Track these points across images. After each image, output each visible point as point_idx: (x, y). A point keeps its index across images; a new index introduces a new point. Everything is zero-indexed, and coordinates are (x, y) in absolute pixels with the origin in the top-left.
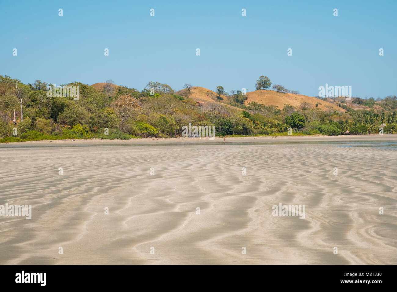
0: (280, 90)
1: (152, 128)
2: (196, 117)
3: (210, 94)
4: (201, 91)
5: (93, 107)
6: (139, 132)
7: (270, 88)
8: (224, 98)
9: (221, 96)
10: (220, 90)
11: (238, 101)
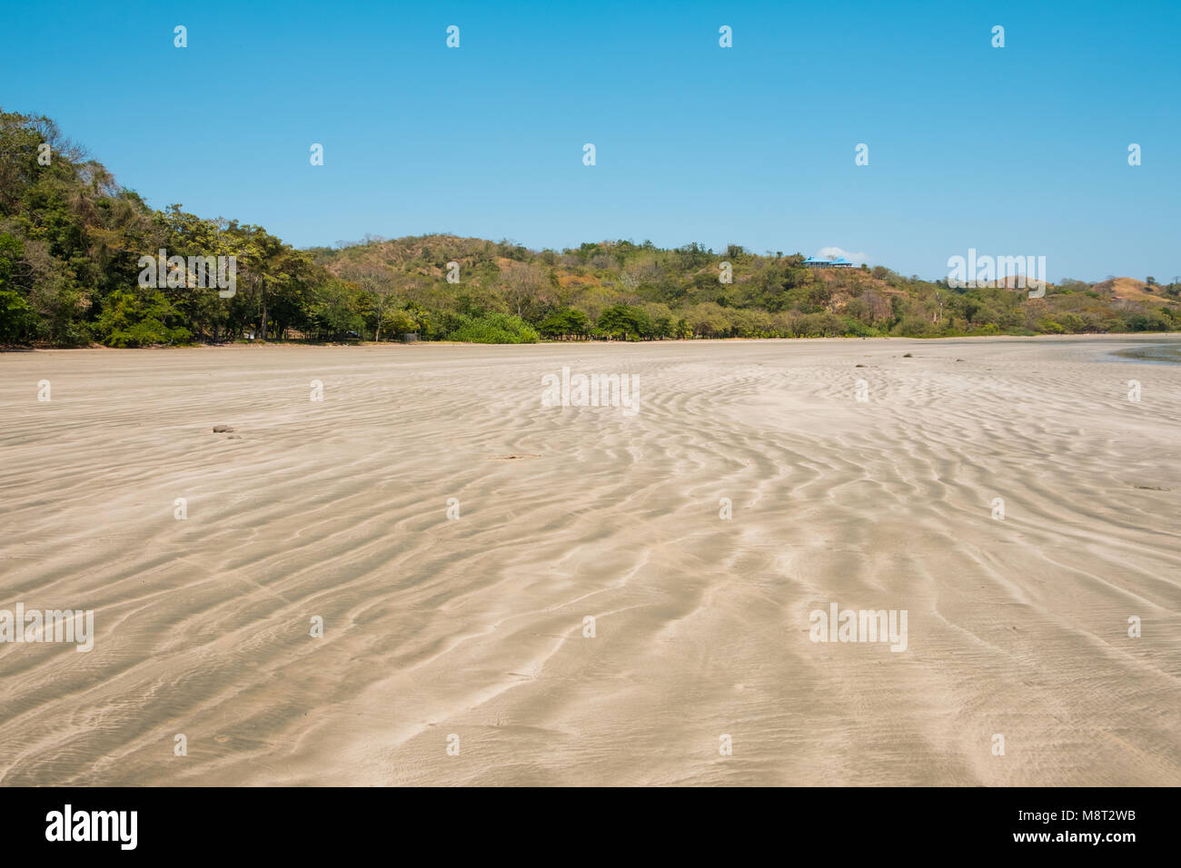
1: (1058, 325)
2: (1106, 315)
3: (1136, 285)
4: (1128, 282)
5: (1003, 308)
6: (1044, 330)
8: (1155, 289)
9: (1151, 287)
10: (1151, 281)
11: (1171, 292)
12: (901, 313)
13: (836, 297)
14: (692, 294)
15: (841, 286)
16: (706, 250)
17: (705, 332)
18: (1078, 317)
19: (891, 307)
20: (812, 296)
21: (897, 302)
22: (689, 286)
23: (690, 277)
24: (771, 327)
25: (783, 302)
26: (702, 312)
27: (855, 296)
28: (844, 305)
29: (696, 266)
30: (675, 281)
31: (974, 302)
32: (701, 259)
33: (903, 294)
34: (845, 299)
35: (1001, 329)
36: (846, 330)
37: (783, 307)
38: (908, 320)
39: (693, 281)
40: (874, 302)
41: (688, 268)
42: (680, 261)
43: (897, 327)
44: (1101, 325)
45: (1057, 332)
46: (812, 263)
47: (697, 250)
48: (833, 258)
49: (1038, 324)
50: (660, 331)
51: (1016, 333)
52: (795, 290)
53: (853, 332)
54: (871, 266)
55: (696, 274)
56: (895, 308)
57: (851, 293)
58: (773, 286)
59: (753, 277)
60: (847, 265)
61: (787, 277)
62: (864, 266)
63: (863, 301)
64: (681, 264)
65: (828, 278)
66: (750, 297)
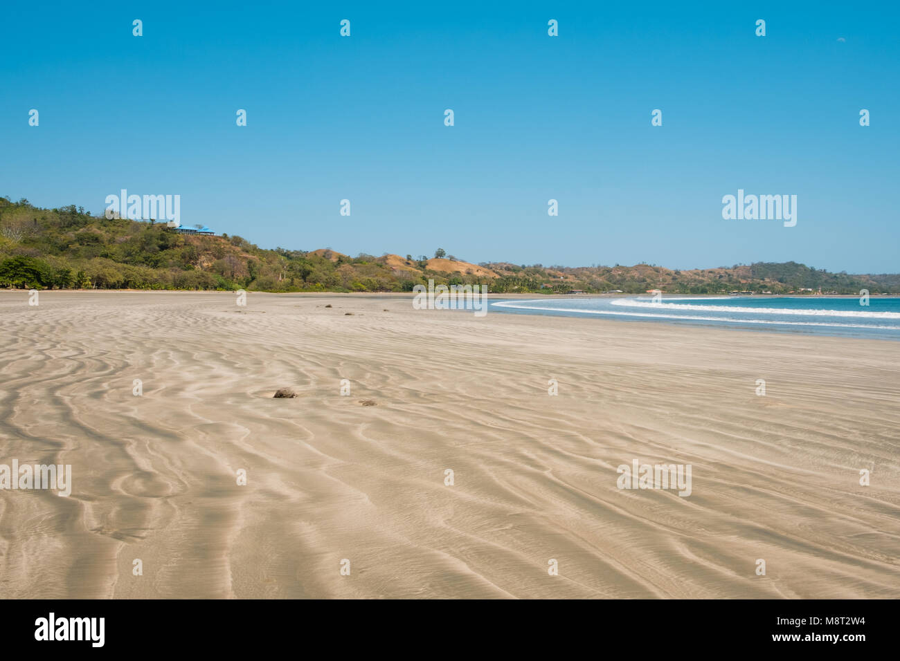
0: (452, 259)
1: (363, 286)
2: (390, 279)
3: (401, 260)
4: (395, 258)
5: (327, 272)
6: (354, 288)
7: (445, 258)
8: (412, 263)
9: (410, 262)
10: (409, 258)
11: (421, 266)
12: (255, 273)
13: (203, 258)
14: (75, 250)
15: (206, 250)
16: (85, 212)
17: (100, 283)
18: (374, 280)
19: (246, 267)
20: (183, 257)
21: (252, 265)
22: (71, 242)
23: (71, 235)
24: (156, 280)
25: (159, 260)
26: (98, 266)
27: (219, 258)
28: (210, 265)
29: (75, 225)
30: (57, 237)
31: (308, 267)
32: (79, 219)
33: (255, 258)
34: (210, 260)
35: (326, 287)
36: (217, 285)
37: (159, 264)
38: (261, 278)
39: (74, 239)
40: (234, 263)
41: (67, 227)
42: (59, 220)
43: (252, 283)
44: (388, 287)
45: (363, 291)
46: (182, 230)
47: (75, 211)
48: (200, 227)
49: (350, 284)
50: (61, 281)
51: (337, 291)
52: (170, 251)
53: (221, 286)
54: (230, 235)
55: (76, 232)
56: (250, 269)
57: (214, 256)
58: (151, 246)
59: (131, 238)
60: (211, 233)
61: (162, 239)
62: (225, 235)
63: (225, 261)
64: (60, 223)
65: (196, 243)
66: (129, 254)
